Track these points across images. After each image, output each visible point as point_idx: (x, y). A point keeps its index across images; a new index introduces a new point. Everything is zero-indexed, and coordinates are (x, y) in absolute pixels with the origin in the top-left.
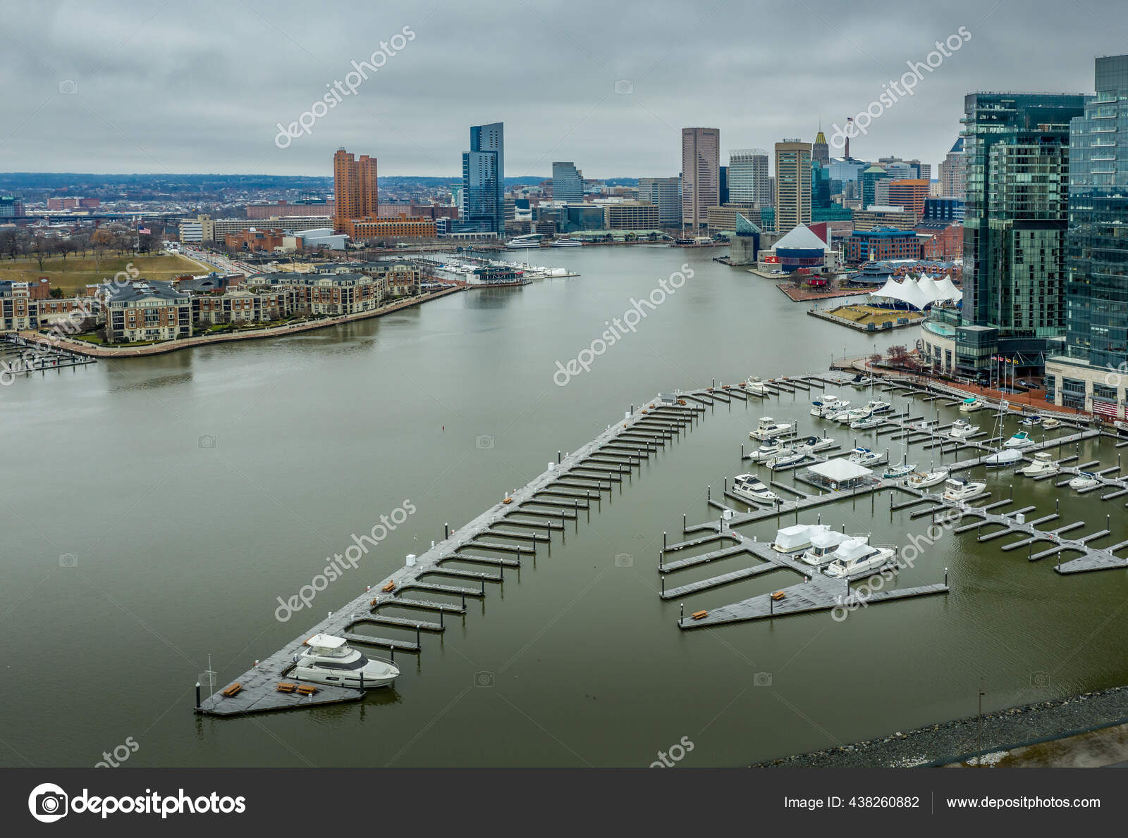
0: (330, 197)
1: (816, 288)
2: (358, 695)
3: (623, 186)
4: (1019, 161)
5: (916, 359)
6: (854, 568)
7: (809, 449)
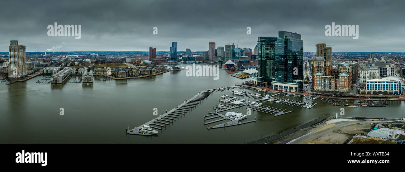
0: (149, 55)
1: (233, 71)
2: (151, 135)
3: (199, 53)
4: (267, 48)
5: (250, 83)
6: (239, 118)
7: (231, 99)
